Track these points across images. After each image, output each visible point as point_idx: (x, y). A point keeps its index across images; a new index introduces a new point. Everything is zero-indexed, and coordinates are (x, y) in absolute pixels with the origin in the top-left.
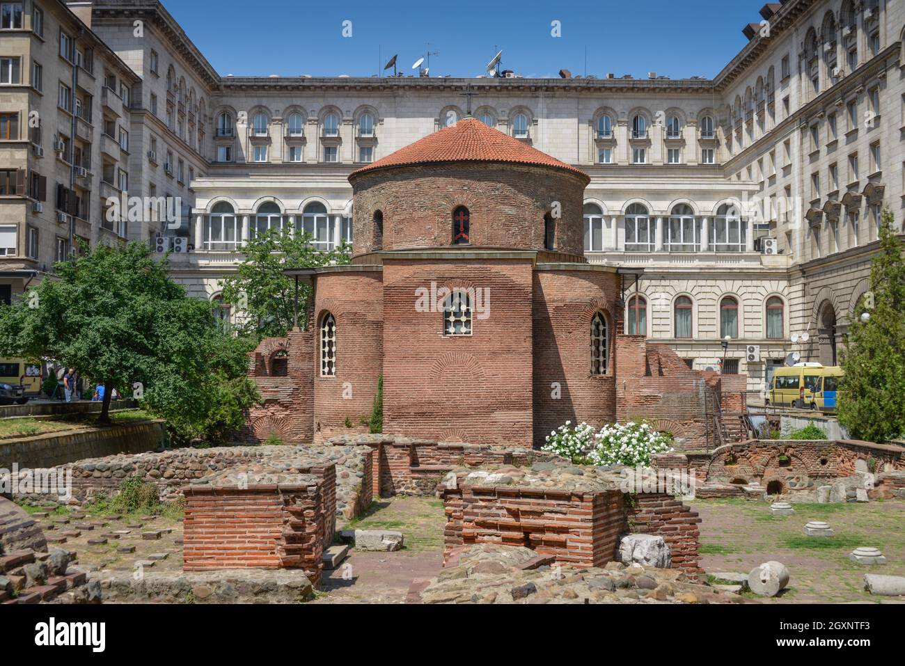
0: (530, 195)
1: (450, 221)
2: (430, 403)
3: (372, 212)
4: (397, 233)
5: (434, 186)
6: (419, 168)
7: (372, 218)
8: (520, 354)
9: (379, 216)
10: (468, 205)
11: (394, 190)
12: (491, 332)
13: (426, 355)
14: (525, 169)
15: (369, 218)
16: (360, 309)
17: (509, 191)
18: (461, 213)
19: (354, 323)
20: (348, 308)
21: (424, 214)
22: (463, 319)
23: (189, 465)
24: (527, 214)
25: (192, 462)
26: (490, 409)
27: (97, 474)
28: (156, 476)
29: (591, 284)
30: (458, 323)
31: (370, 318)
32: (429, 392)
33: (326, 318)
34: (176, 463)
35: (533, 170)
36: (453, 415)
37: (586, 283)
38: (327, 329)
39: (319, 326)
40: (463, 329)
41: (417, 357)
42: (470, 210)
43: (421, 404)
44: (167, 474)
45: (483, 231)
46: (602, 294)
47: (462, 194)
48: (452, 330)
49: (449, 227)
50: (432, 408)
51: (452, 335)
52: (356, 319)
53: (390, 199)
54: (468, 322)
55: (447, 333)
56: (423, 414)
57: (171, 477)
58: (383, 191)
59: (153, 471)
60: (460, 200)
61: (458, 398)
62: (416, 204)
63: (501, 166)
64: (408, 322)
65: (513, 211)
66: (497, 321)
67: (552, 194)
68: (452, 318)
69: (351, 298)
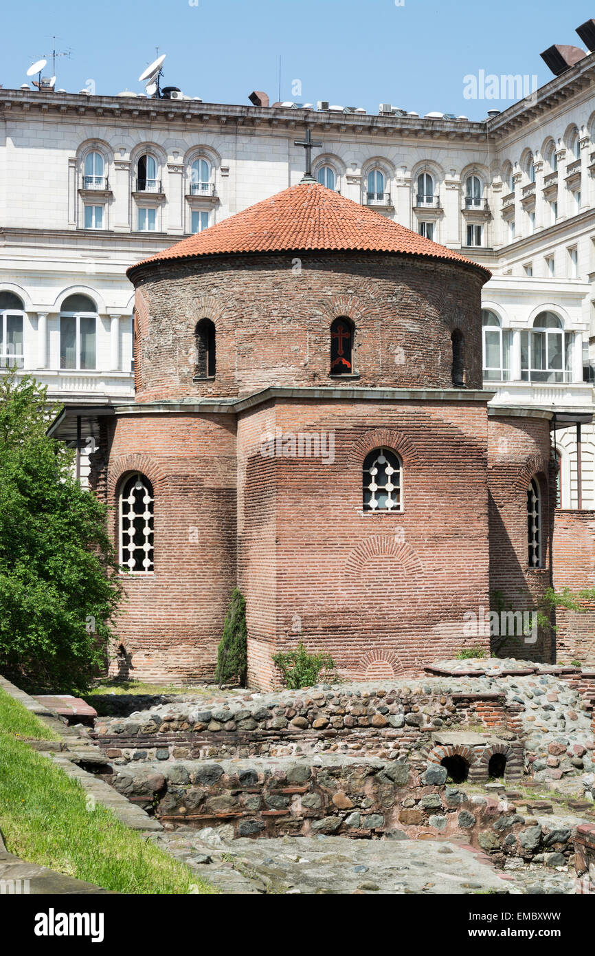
0: (437, 303)
1: (328, 339)
2: (345, 612)
3: (194, 322)
4: (243, 354)
5: (303, 286)
6: (280, 259)
7: (193, 330)
8: (472, 538)
9: (206, 331)
10: (354, 317)
11: (235, 289)
12: (432, 507)
13: (339, 541)
14: (430, 266)
15: (187, 332)
16: (193, 470)
17: (410, 295)
18: (343, 331)
19: (185, 492)
20: (175, 468)
21: (288, 327)
22: (389, 487)
24: (433, 333)
26: (430, 620)
29: (527, 436)
30: (381, 492)
31: (209, 483)
32: (344, 596)
33: (131, 483)
35: (442, 267)
36: (380, 629)
37: (520, 434)
38: (131, 500)
39: (117, 496)
40: (390, 503)
41: (326, 544)
42: (357, 324)
43: (332, 614)
45: (376, 356)
46: (538, 451)
47: (346, 300)
48: (373, 503)
49: (327, 348)
50: (348, 620)
51: (374, 511)
52: (186, 485)
53: (230, 304)
54: (396, 493)
55: (367, 508)
56: (334, 629)
58: (214, 291)
60: (343, 308)
61: (385, 603)
62: (275, 313)
63: (401, 261)
64: (312, 492)
65: (415, 328)
66: (440, 491)
67: (460, 303)
68: (373, 487)
69: (180, 453)
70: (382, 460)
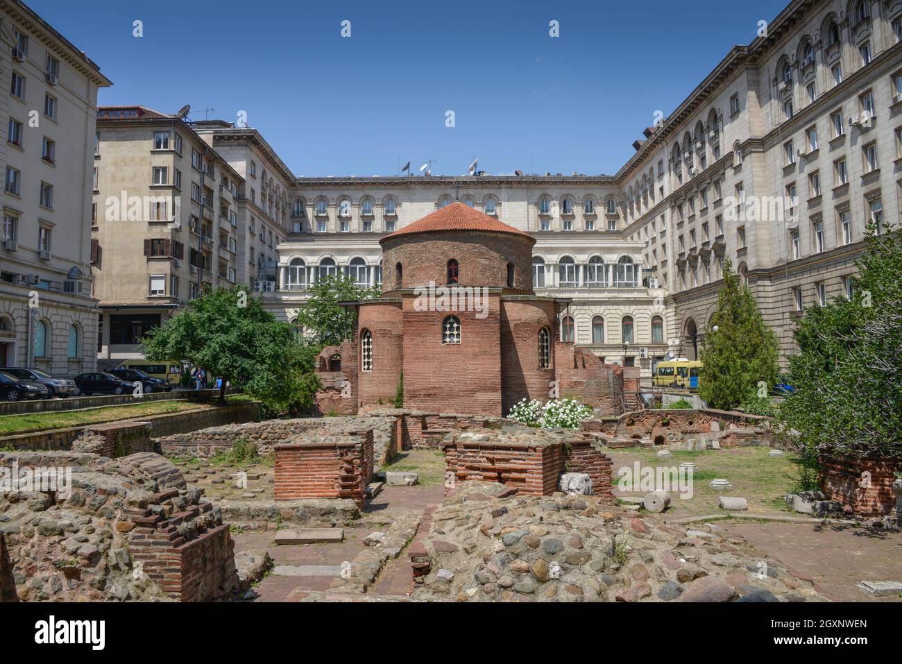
0: (498, 251)
1: (446, 269)
2: (434, 388)
3: (395, 264)
4: (412, 276)
5: (435, 246)
6: (425, 235)
7: (395, 268)
8: (493, 355)
9: (399, 266)
10: (457, 259)
11: (409, 249)
12: (474, 341)
13: (431, 357)
14: (494, 235)
15: (393, 268)
16: (387, 327)
17: (483, 249)
18: (453, 263)
19: (384, 337)
20: (380, 326)
21: (429, 264)
22: (455, 332)
23: (277, 430)
24: (496, 264)
25: (280, 428)
26: (473, 391)
27: (217, 437)
28: (256, 438)
29: (538, 309)
30: (452, 335)
31: (394, 332)
32: (433, 381)
33: (366, 333)
34: (269, 430)
35: (499, 235)
36: (450, 396)
37: (534, 308)
38: (366, 340)
39: (361, 338)
40: (455, 339)
41: (425, 358)
42: (459, 262)
43: (428, 389)
44: (263, 437)
45: (467, 275)
46: (546, 316)
47: (454, 251)
48: (448, 340)
49: (445, 273)
50: (435, 391)
51: (448, 343)
52: (385, 333)
53: (407, 255)
54: (458, 335)
55: (444, 342)
56: (429, 395)
57: (266, 438)
58: (401, 250)
59: (254, 435)
60: (452, 255)
61: (452, 384)
62: (424, 258)
63: (478, 233)
64: (419, 335)
65: (486, 262)
66: (477, 334)
67: (512, 251)
68: (448, 333)
69: (382, 320)
70: (452, 320)
